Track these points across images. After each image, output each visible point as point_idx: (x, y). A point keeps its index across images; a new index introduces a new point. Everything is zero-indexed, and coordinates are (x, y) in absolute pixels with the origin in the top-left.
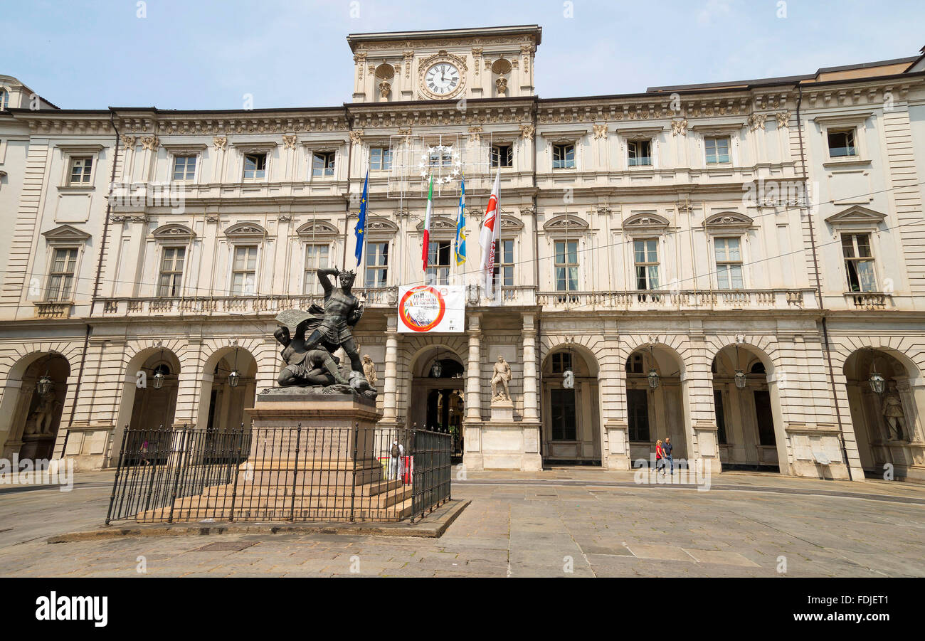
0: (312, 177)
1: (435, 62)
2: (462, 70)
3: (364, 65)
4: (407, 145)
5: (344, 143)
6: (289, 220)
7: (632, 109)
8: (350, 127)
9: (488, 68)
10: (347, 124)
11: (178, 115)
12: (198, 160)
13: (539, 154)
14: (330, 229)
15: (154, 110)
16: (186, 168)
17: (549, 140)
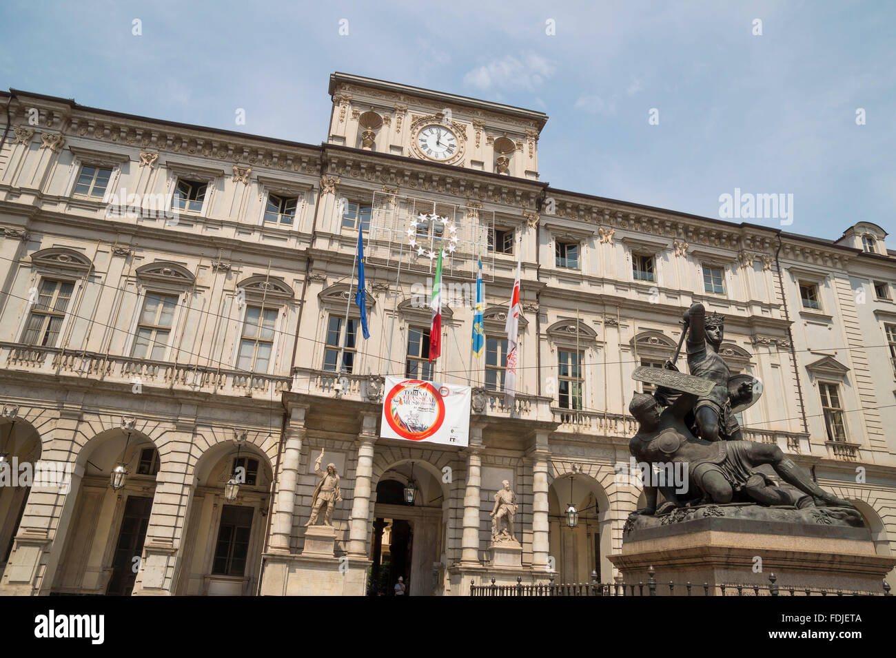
0: (264, 222)
1: (430, 123)
2: (461, 139)
3: (347, 107)
4: (392, 206)
5: (311, 189)
6: (228, 270)
7: (638, 220)
8: (322, 172)
9: (490, 143)
10: (319, 167)
11: (101, 116)
12: (114, 174)
13: (541, 246)
14: (282, 290)
15: (71, 104)
16: (93, 182)
17: (553, 234)
